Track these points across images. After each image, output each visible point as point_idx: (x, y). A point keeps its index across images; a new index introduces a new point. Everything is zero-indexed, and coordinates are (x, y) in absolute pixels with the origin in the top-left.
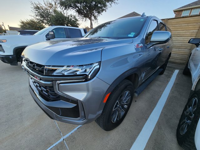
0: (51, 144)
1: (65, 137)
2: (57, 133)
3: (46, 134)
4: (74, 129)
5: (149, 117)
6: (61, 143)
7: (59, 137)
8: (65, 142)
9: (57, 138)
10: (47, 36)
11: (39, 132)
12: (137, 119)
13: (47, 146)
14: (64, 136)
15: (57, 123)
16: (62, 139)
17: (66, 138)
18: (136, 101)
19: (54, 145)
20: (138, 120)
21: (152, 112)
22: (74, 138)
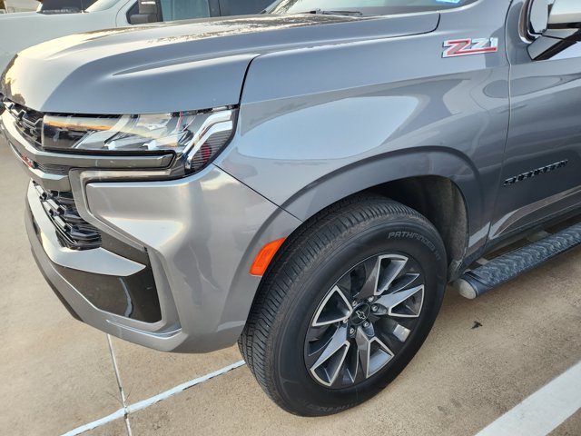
0: (81, 420)
1: (132, 408)
2: (109, 390)
3: (73, 386)
4: (171, 387)
5: (520, 401)
6: (114, 423)
7: (113, 405)
8: (128, 423)
9: (104, 407)
10: (133, 16)
11: (50, 374)
12: (453, 401)
13: (66, 425)
14: (129, 402)
15: (116, 357)
16: (120, 413)
17: (134, 413)
18: (477, 325)
19: (91, 425)
20: (457, 405)
21: (544, 383)
22: (165, 417)
